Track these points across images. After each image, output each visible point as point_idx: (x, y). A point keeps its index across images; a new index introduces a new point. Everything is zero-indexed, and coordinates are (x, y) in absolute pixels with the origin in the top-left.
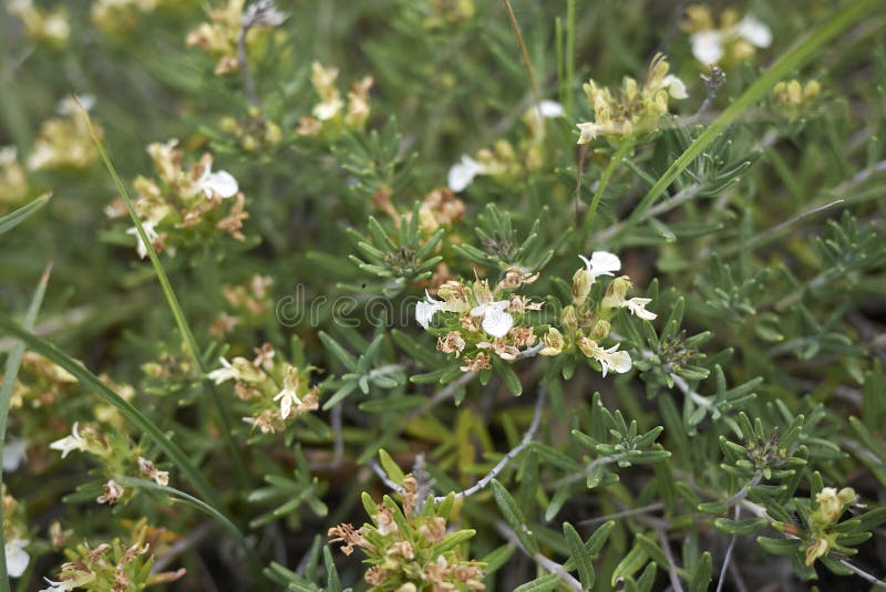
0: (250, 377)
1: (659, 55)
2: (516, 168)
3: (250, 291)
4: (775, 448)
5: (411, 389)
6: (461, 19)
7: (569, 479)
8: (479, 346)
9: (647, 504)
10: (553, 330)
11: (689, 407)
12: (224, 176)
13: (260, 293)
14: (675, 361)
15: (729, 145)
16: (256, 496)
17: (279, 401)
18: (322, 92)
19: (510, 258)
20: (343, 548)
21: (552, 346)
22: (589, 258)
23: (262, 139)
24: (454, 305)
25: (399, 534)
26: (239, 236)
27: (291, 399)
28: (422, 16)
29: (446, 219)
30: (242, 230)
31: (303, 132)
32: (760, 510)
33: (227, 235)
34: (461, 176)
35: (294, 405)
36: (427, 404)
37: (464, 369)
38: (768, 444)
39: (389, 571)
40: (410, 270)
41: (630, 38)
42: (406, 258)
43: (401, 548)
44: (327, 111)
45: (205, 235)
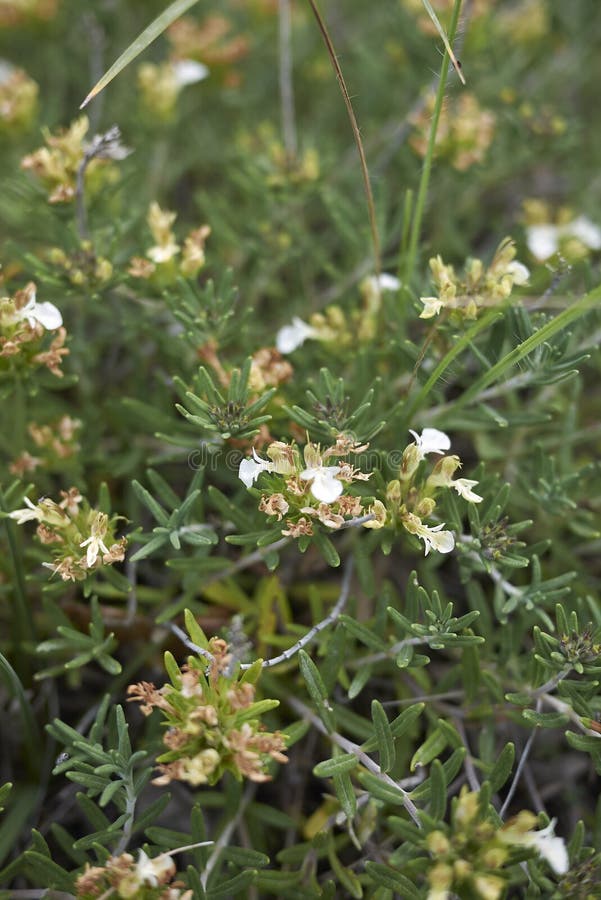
0: (55, 520)
1: (507, 239)
2: (347, 338)
3: (56, 432)
4: (588, 643)
5: (214, 551)
6: (305, 180)
7: (371, 659)
8: (303, 511)
9: (445, 690)
10: (378, 503)
11: (500, 596)
12: (49, 307)
13: (68, 436)
14: (496, 547)
15: (568, 336)
16: (45, 647)
17: (86, 548)
18: (158, 236)
19: (340, 425)
20: (142, 708)
21: (376, 520)
22: (420, 434)
23: (91, 275)
24: (282, 467)
25: (202, 699)
26: (58, 372)
27: (97, 549)
28: (264, 173)
29: (272, 379)
30: (61, 366)
31: (135, 272)
32: (563, 706)
33: (43, 369)
34: (289, 339)
35: (101, 553)
36: (231, 568)
37: (284, 532)
38: (581, 639)
39: (190, 735)
40: (237, 426)
41: (462, 224)
42: (234, 413)
43: (204, 711)
44: (162, 254)
45: (19, 368)
